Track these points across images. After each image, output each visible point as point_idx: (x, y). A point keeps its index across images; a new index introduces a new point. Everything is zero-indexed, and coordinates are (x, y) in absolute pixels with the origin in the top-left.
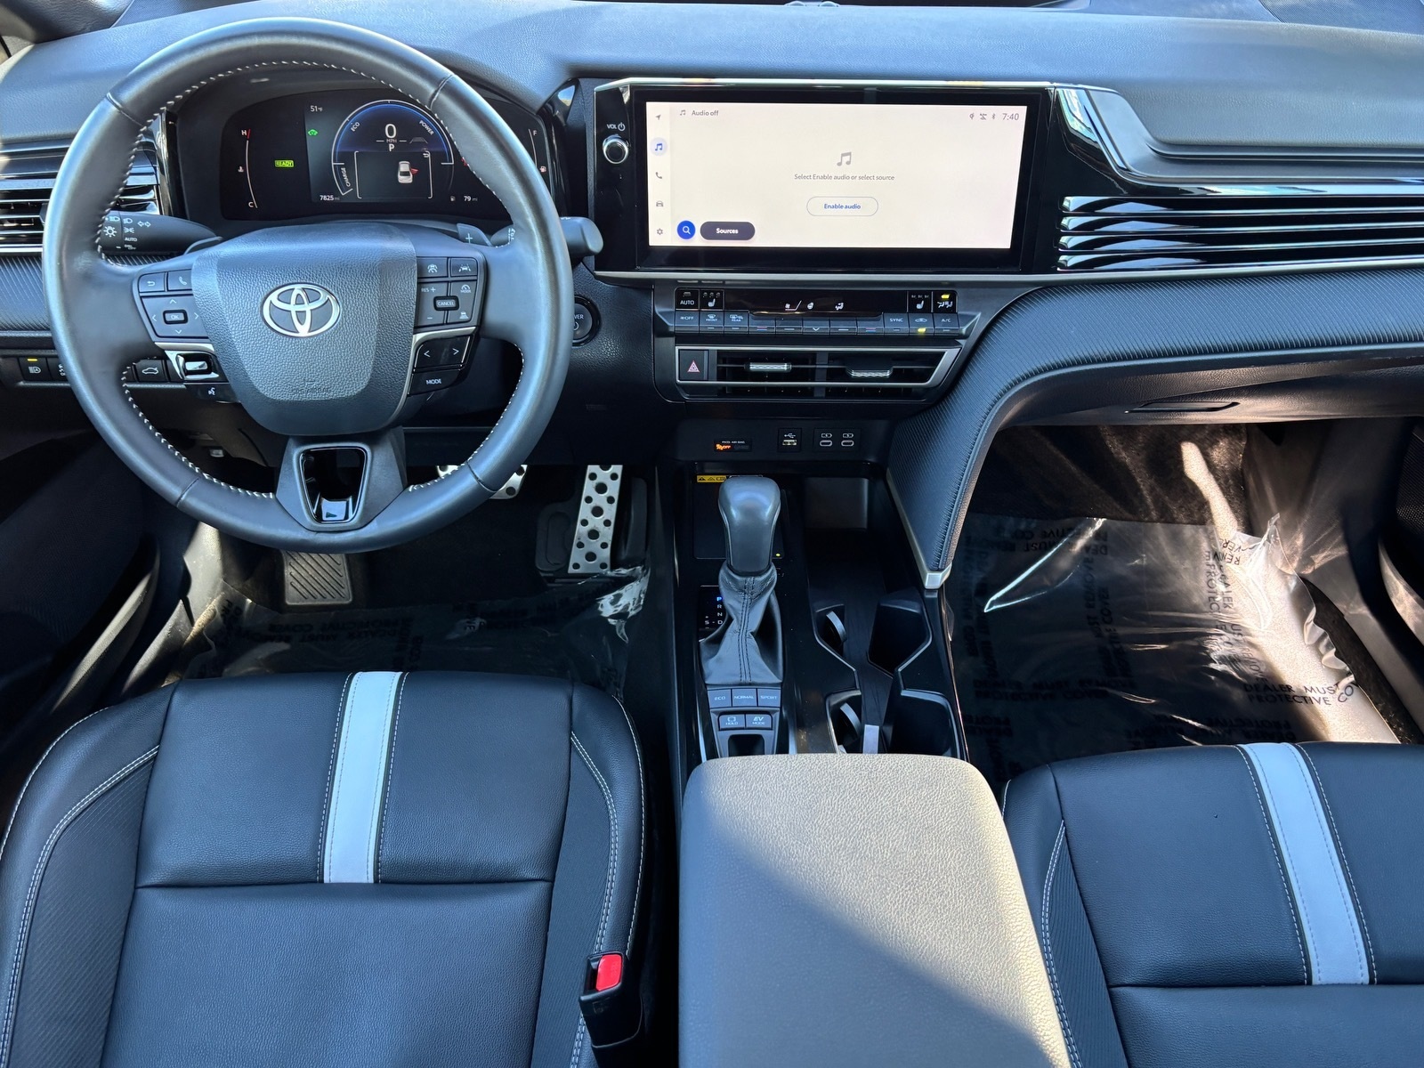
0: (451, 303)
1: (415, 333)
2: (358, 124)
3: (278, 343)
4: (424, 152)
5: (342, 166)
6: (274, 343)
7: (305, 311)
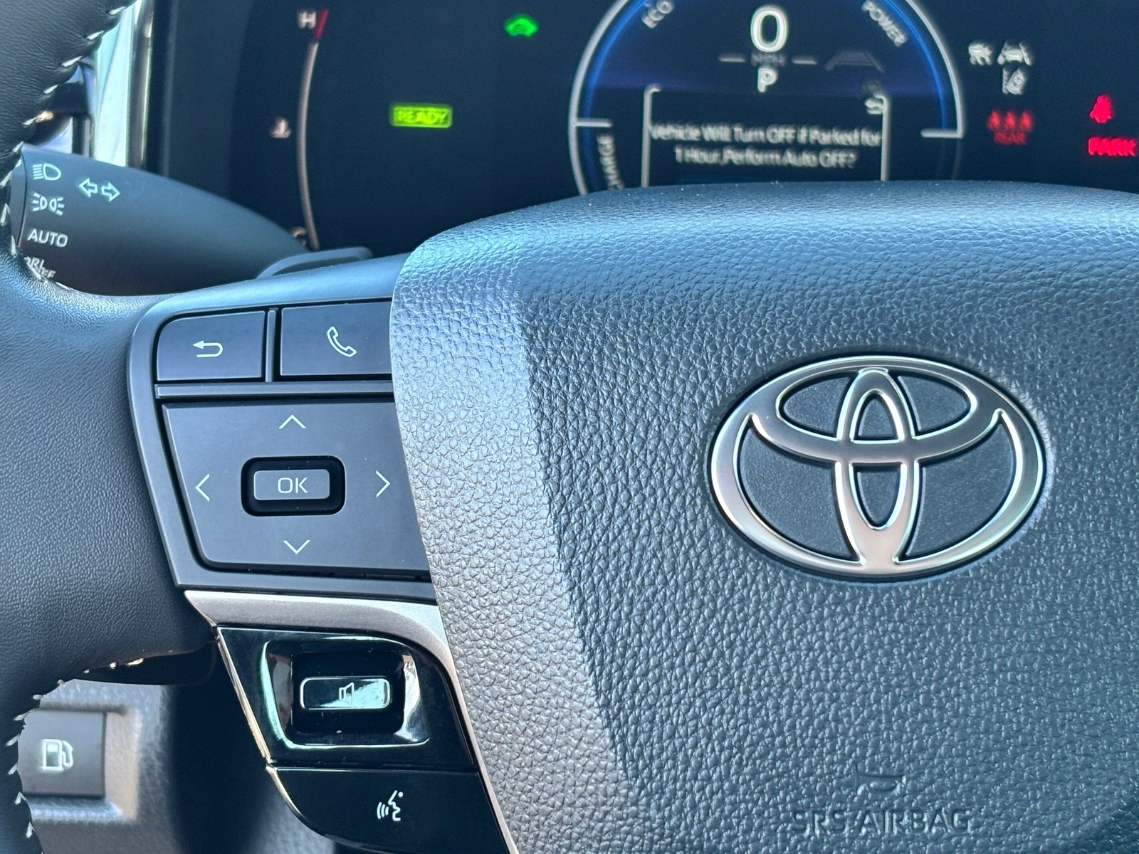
2: (666, 7)
3: (758, 602)
4: (870, 96)
5: (603, 131)
6: (742, 600)
7: (895, 468)
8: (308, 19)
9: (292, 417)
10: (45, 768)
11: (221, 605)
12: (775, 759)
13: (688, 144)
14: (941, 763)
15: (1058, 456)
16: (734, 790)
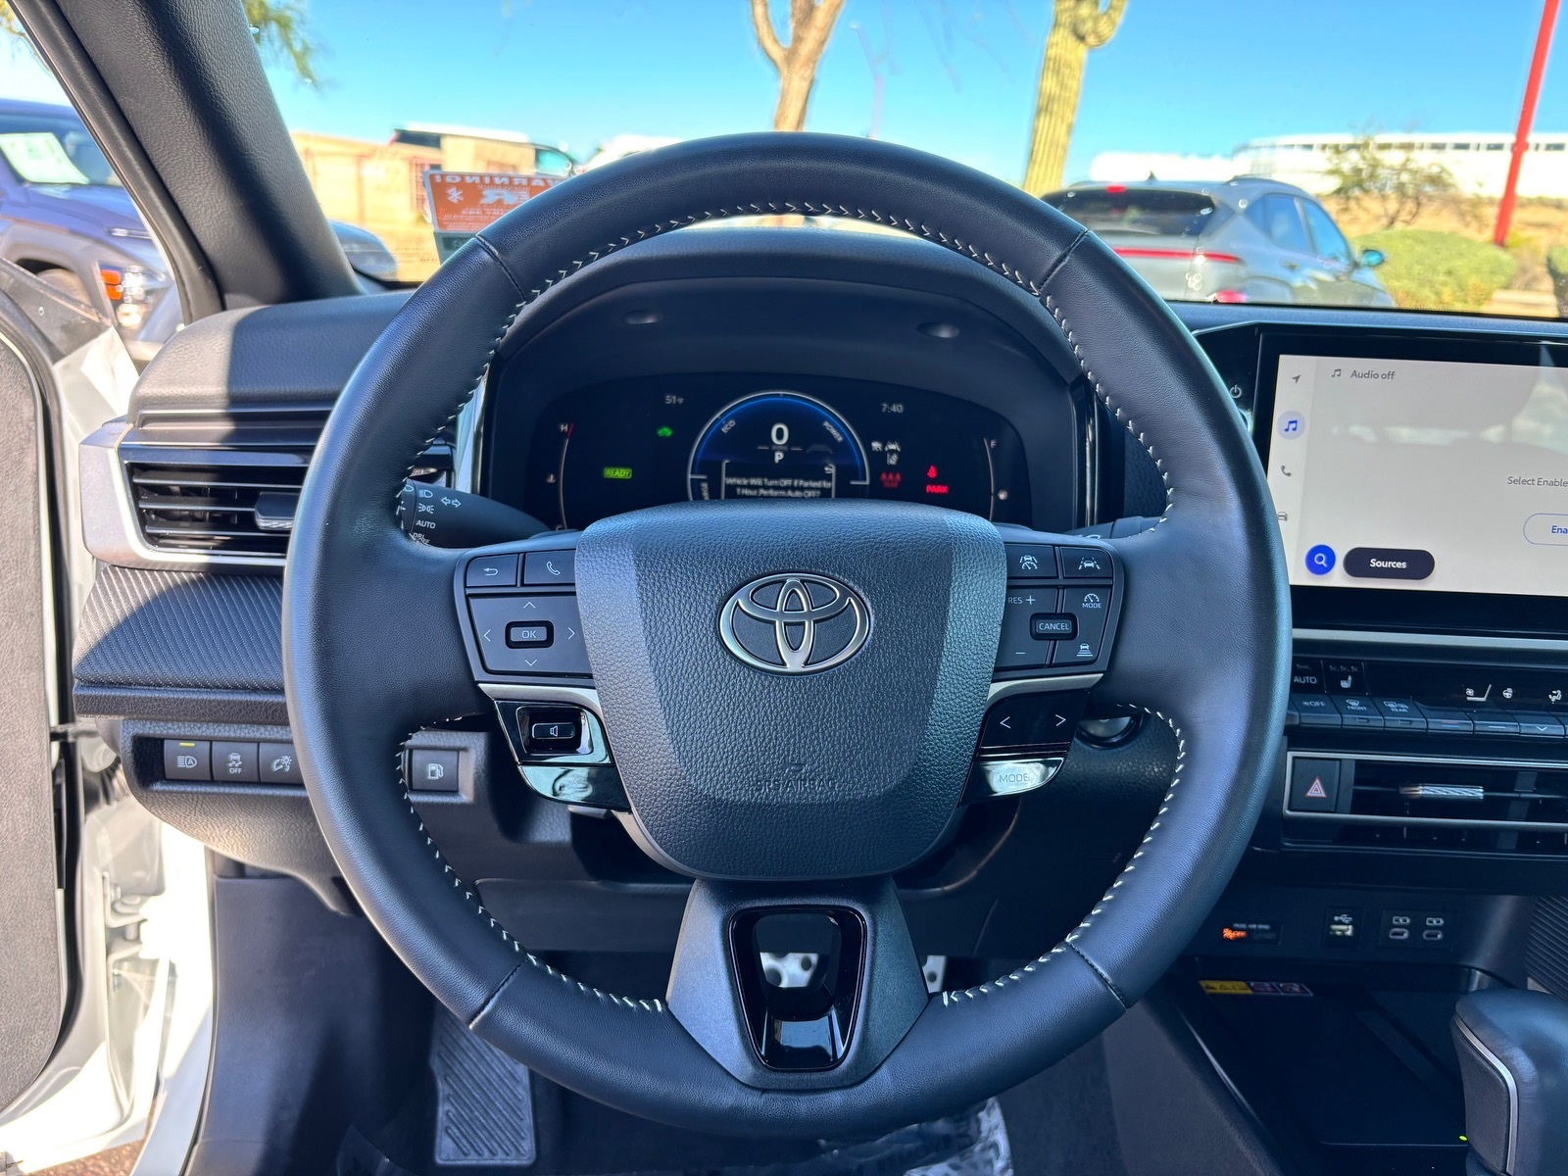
0: (1064, 627)
1: (993, 682)
2: (732, 423)
3: (741, 685)
4: (826, 465)
5: (703, 480)
6: (733, 685)
7: (803, 624)
8: (564, 428)
9: (530, 602)
10: (430, 777)
11: (493, 690)
12: (748, 758)
13: (743, 487)
14: (823, 757)
15: (876, 618)
16: (730, 772)
